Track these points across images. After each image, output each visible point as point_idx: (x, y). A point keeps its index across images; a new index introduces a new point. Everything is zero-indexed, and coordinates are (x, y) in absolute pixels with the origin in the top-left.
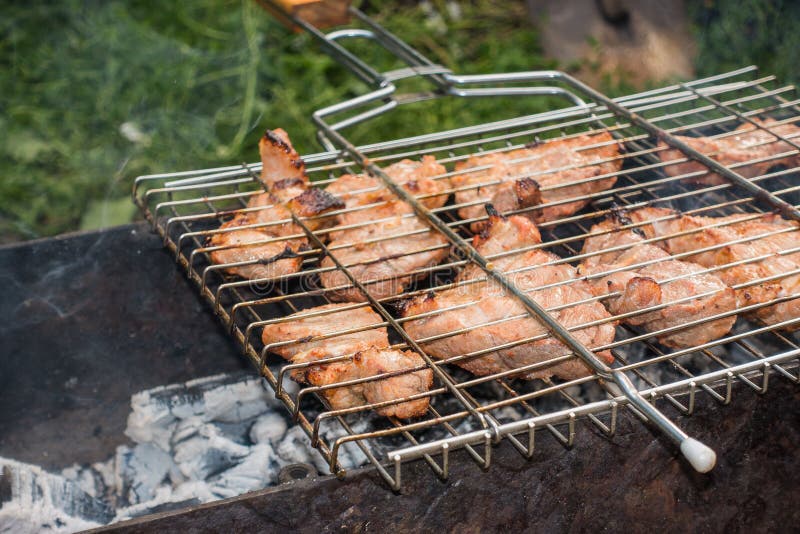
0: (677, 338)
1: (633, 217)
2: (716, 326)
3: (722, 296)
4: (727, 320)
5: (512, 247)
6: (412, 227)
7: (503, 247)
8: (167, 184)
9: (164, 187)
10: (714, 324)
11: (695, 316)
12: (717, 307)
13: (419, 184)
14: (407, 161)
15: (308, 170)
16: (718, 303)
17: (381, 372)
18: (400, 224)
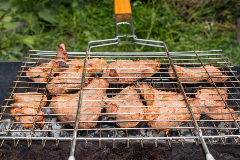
0: (120, 124)
1: (141, 86)
2: (130, 124)
3: (134, 115)
4: (135, 123)
5: (95, 87)
6: (79, 76)
7: (93, 87)
8: (37, 53)
9: (36, 54)
10: (130, 123)
11: (125, 119)
12: (132, 118)
13: (93, 65)
14: (98, 58)
15: (68, 56)
16: (132, 117)
17: (23, 114)
18: (76, 75)
